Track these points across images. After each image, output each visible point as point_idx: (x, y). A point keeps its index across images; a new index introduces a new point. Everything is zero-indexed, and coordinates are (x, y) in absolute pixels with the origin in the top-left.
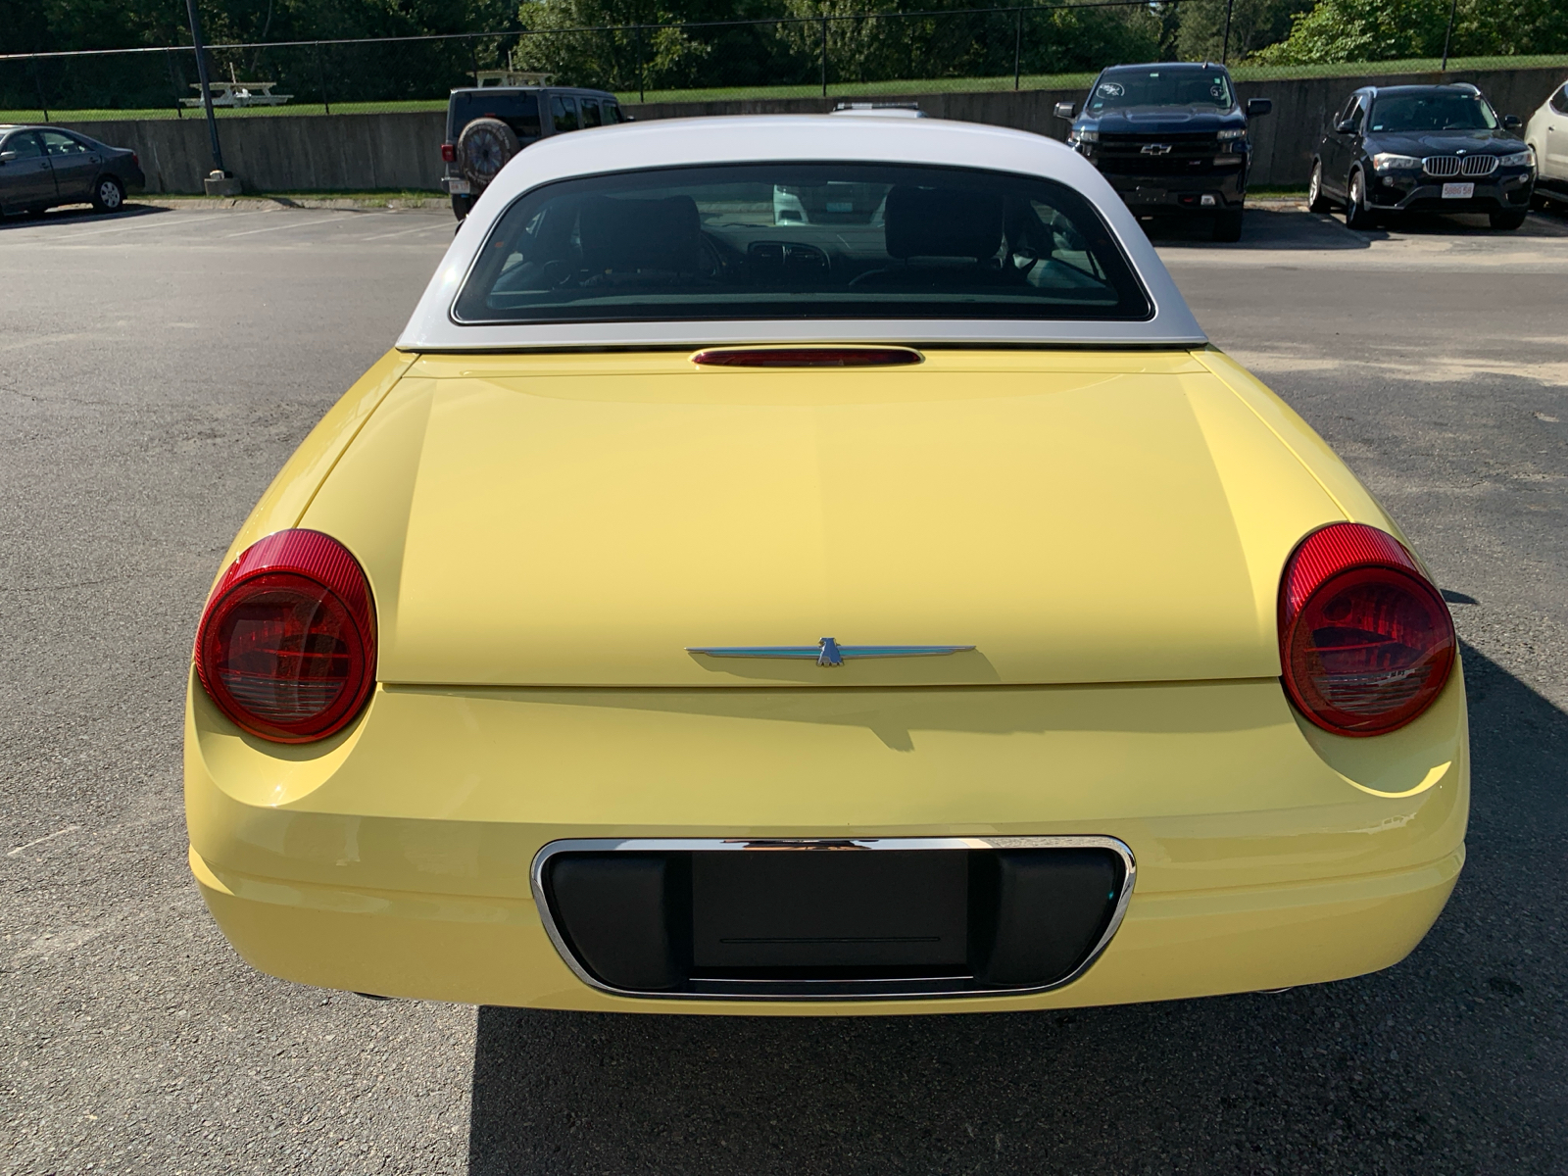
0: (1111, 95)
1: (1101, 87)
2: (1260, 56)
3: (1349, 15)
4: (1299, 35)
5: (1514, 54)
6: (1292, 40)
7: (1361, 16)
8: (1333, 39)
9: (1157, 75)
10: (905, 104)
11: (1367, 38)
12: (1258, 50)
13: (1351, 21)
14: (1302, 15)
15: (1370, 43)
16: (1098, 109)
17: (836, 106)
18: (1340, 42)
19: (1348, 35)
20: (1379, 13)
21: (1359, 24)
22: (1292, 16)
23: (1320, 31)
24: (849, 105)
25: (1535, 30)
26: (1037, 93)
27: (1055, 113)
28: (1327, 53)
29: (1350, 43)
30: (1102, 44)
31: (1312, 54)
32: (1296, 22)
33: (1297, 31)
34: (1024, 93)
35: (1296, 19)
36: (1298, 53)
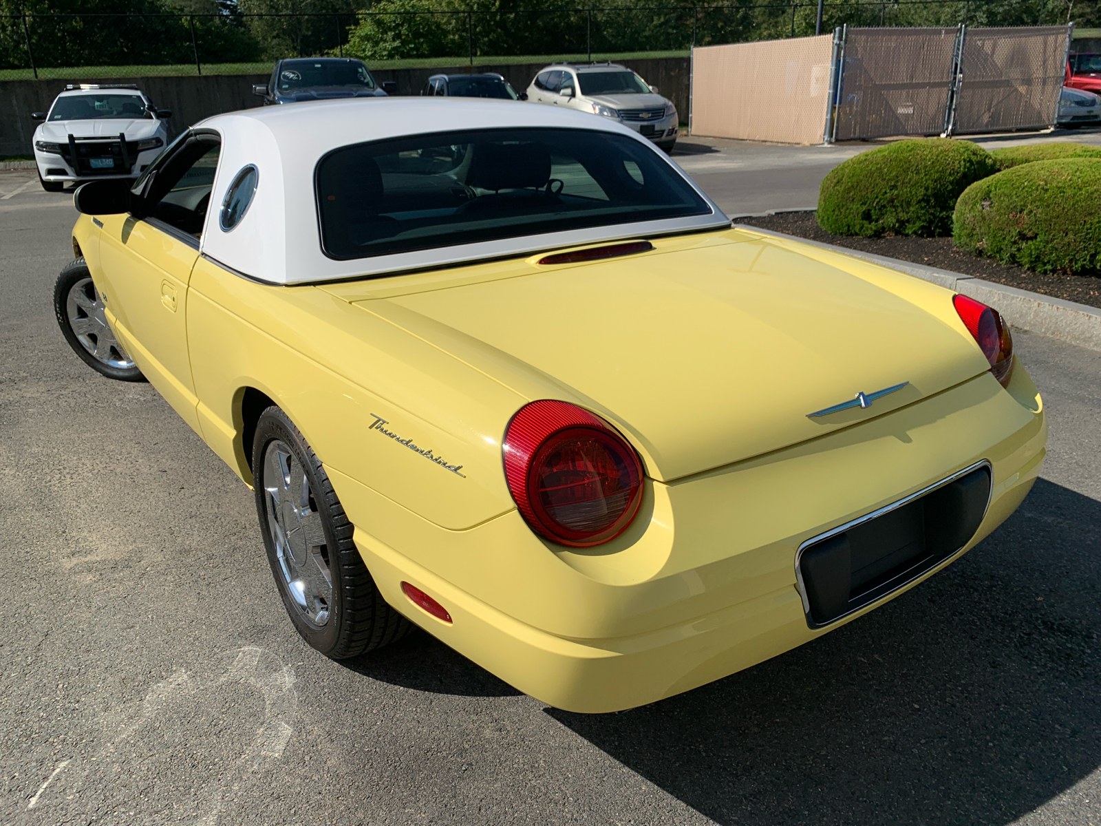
0: (292, 79)
1: (283, 73)
2: (333, 53)
3: (383, 28)
4: (354, 40)
5: (481, 55)
6: (351, 43)
7: (390, 29)
8: (376, 43)
9: (319, 66)
10: (126, 85)
11: (397, 43)
12: (330, 49)
13: (385, 32)
14: (353, 27)
15: (399, 47)
16: (286, 89)
17: (66, 87)
18: (382, 45)
19: (385, 41)
20: (400, 28)
21: (391, 34)
22: (347, 28)
23: (367, 38)
24: (76, 86)
25: (490, 40)
26: (217, 77)
27: (254, 92)
28: (375, 51)
29: (388, 46)
30: (223, 42)
31: (366, 53)
32: (350, 32)
33: (352, 37)
34: (206, 77)
35: (350, 29)
36: (356, 51)
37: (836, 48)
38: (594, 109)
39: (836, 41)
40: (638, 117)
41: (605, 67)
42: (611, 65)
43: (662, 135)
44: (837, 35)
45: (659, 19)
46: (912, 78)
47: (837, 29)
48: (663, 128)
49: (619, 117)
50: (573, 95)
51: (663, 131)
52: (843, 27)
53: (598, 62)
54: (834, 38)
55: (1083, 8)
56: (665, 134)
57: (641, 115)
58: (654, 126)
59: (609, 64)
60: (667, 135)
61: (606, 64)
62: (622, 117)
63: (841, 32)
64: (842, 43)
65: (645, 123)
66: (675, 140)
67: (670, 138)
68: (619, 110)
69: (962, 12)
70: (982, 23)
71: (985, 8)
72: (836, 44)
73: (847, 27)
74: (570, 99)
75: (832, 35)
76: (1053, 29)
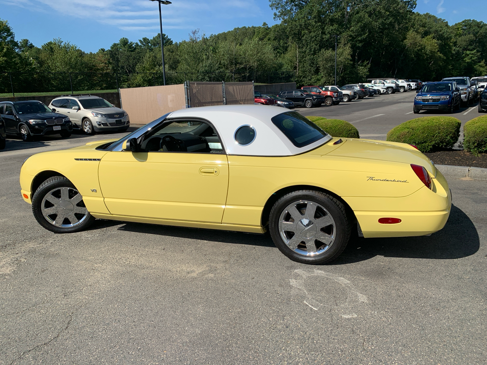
37: (186, 89)
38: (93, 114)
39: (186, 86)
40: (114, 117)
41: (88, 97)
42: (91, 96)
43: (125, 124)
44: (186, 85)
45: (81, 76)
46: (212, 100)
47: (185, 82)
48: (125, 121)
49: (105, 117)
50: (79, 109)
51: (125, 122)
52: (187, 82)
53: (83, 95)
54: (185, 85)
55: (237, 76)
56: (126, 123)
57: (115, 116)
58: (121, 120)
59: (89, 96)
60: (127, 124)
61: (88, 96)
62: (107, 117)
63: (187, 83)
64: (188, 87)
65: (117, 119)
66: (129, 126)
67: (128, 125)
68: (105, 114)
69: (200, 77)
70: (207, 81)
71: (207, 75)
72: (186, 88)
73: (189, 81)
74: (78, 110)
75: (184, 84)
76: (249, 83)
